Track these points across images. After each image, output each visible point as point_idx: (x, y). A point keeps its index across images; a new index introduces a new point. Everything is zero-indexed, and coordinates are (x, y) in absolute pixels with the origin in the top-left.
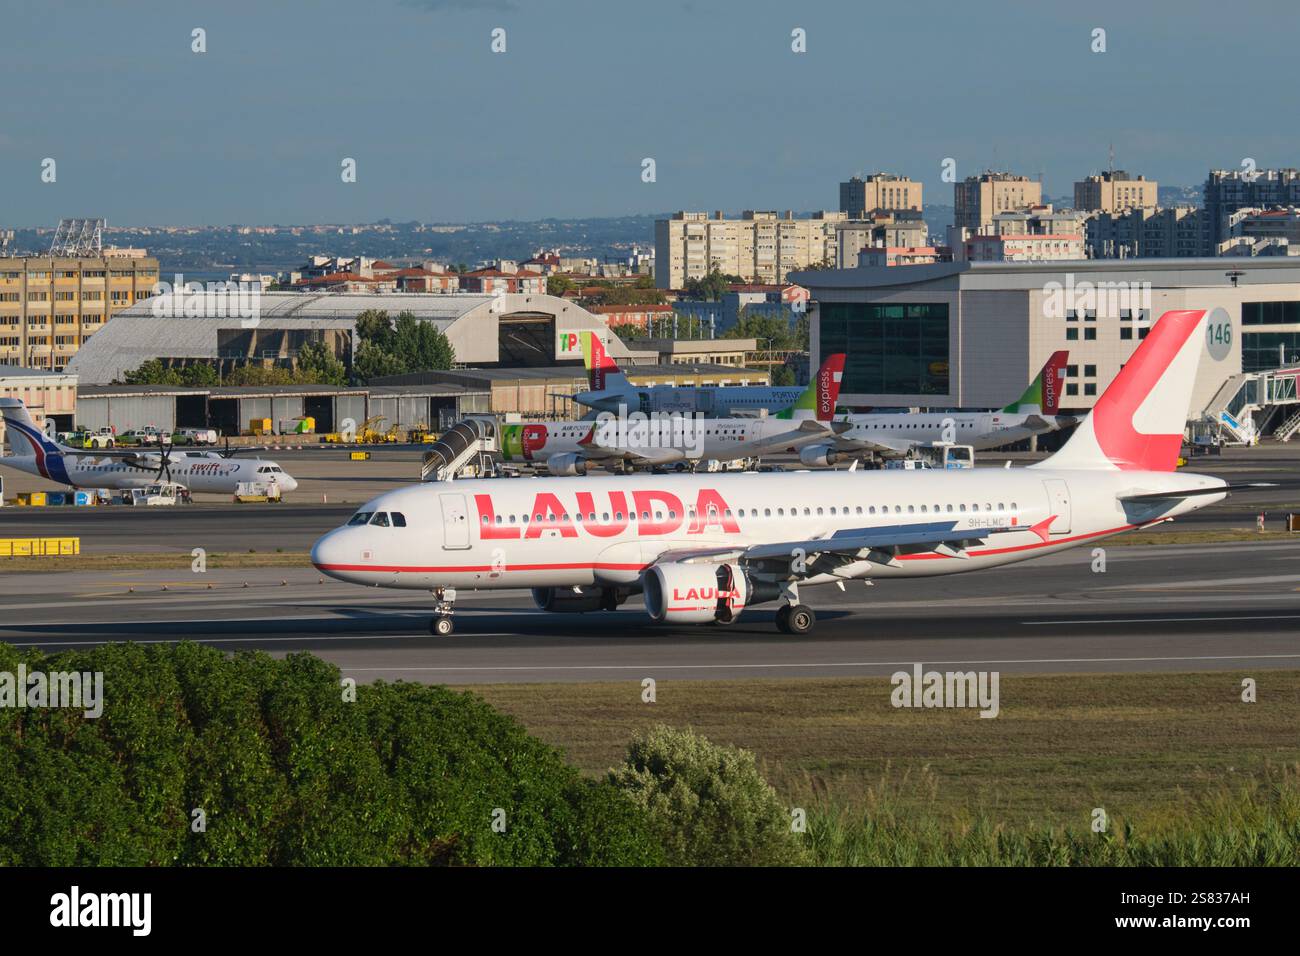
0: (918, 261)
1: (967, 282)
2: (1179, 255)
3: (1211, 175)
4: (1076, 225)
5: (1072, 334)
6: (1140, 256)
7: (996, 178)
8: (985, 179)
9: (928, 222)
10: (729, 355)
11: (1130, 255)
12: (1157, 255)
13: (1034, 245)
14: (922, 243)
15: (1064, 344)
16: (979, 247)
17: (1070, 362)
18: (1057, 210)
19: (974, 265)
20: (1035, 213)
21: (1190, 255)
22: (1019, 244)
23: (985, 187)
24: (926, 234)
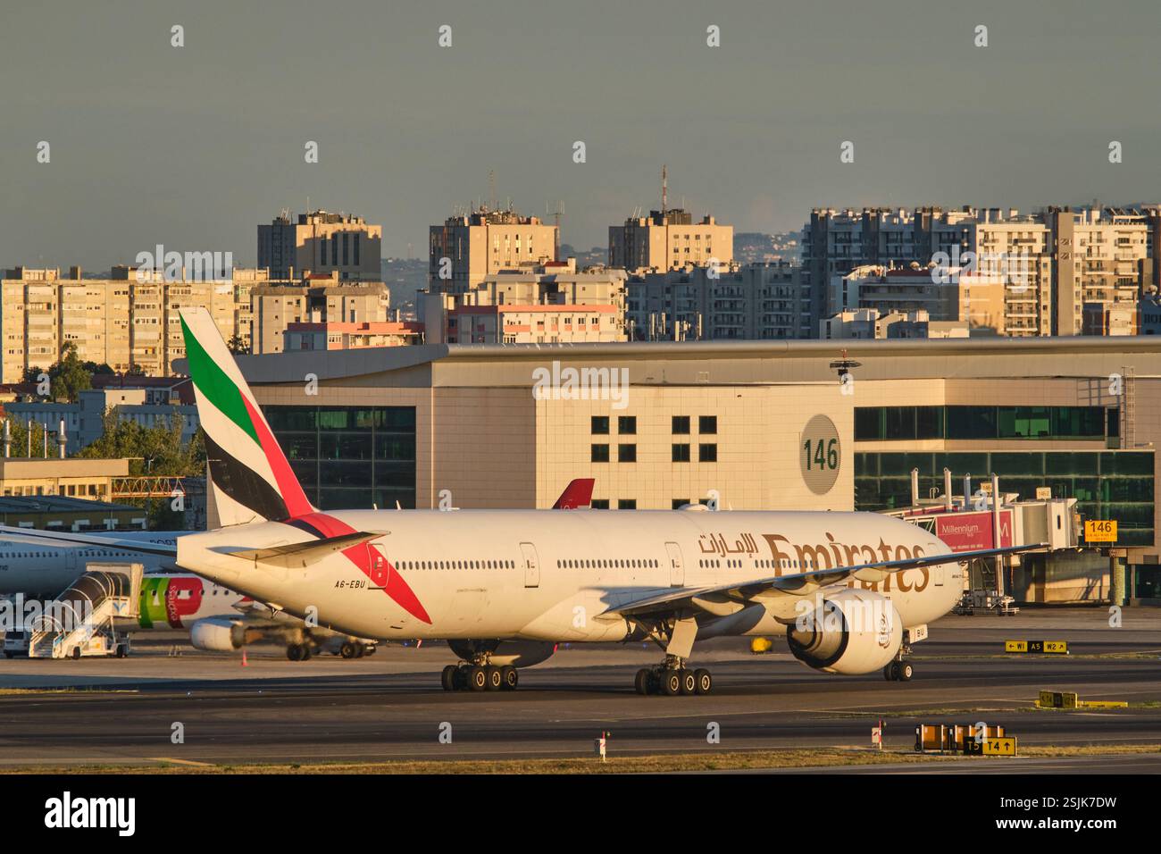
0: (374, 342)
1: (443, 373)
2: (765, 336)
3: (814, 216)
4: (610, 289)
5: (600, 454)
6: (704, 338)
7: (493, 220)
8: (475, 220)
9: (389, 285)
10: (87, 482)
11: (691, 336)
12: (732, 335)
13: (548, 319)
14: (381, 316)
15: (585, 468)
16: (465, 323)
17: (596, 495)
18: (583, 268)
19: (453, 349)
20: (550, 271)
21: (781, 335)
22: (525, 319)
23: (476, 234)
24: (386, 303)
